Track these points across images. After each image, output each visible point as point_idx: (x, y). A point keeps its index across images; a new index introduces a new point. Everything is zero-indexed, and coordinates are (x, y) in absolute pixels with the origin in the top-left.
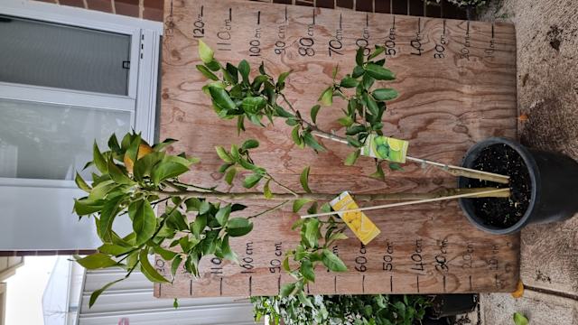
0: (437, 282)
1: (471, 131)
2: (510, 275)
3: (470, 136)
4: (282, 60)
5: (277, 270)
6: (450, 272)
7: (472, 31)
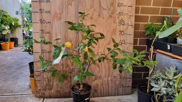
0: (38, 69)
1: (95, 80)
2: (41, 95)
3: (94, 80)
4: (117, 14)
5: (41, 11)
6: (42, 73)
7: (129, 79)
